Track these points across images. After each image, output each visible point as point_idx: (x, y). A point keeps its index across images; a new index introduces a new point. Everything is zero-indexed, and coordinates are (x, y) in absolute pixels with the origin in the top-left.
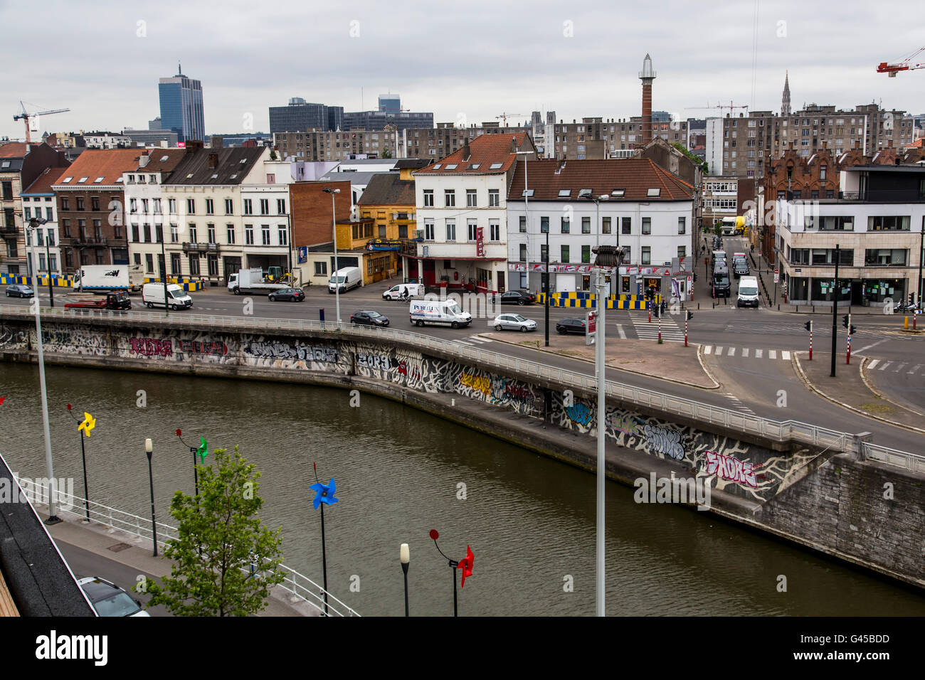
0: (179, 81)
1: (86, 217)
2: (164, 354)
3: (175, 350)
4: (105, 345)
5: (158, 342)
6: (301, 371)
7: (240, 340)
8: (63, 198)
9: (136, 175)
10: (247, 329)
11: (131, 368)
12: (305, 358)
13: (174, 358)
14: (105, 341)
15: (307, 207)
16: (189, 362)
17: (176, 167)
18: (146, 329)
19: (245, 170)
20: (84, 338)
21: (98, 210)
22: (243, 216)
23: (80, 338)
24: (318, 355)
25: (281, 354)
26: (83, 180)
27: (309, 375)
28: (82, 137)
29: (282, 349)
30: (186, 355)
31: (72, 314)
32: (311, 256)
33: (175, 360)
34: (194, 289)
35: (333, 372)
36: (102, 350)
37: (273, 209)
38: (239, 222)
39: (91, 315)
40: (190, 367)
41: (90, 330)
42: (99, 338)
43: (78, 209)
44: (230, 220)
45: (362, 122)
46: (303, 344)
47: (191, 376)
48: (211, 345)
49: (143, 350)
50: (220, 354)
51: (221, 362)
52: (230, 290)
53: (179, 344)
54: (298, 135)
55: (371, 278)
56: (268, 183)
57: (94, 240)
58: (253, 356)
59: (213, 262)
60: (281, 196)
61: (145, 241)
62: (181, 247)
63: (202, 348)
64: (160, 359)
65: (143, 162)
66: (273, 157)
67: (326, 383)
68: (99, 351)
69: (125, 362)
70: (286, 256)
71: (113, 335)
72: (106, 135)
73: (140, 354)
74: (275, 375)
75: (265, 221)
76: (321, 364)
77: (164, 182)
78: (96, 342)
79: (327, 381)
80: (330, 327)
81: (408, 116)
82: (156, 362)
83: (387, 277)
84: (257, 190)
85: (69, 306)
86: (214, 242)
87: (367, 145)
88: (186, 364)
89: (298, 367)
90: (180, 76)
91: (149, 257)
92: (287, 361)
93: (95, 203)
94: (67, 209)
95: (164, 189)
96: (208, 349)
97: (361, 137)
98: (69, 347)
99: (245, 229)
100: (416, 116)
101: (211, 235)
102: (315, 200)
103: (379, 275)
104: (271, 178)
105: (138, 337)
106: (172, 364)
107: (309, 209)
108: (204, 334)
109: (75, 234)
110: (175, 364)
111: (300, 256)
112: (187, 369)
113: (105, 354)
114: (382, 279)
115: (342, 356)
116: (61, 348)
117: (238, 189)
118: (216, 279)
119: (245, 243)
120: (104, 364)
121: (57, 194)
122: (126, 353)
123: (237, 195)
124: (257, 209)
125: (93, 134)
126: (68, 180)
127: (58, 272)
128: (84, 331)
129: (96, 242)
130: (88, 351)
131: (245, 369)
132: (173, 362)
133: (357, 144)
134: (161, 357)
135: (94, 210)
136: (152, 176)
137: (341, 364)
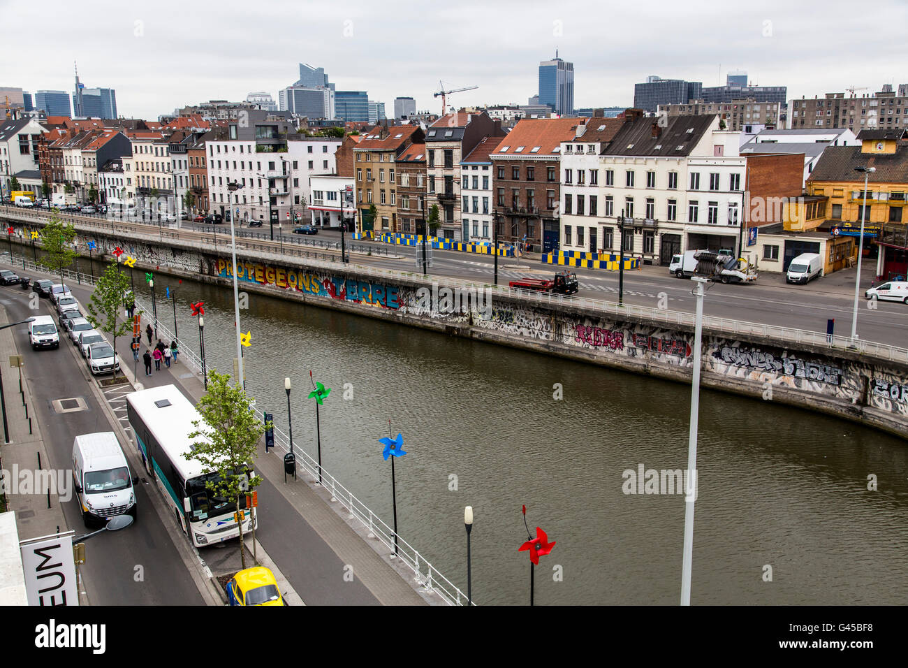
0: (556, 63)
1: (521, 186)
2: (614, 346)
3: (628, 344)
4: (549, 329)
5: (608, 333)
6: (786, 389)
7: (709, 342)
8: (499, 167)
9: (574, 145)
10: (724, 333)
11: (575, 358)
12: (794, 373)
13: (625, 352)
14: (549, 325)
15: (761, 183)
16: (643, 360)
17: (615, 137)
18: (595, 318)
19: (692, 141)
20: (526, 319)
21: (533, 180)
22: (687, 191)
23: (523, 319)
24: (812, 372)
25: (760, 365)
26: (519, 149)
27: (800, 396)
28: (486, 111)
29: (762, 359)
30: (639, 351)
31: (519, 295)
32: (761, 238)
33: (626, 354)
34: (629, 268)
35: (833, 396)
36: (545, 334)
37: (725, 184)
38: (683, 197)
39: (539, 297)
40: (645, 366)
41: (534, 312)
42: (543, 322)
43: (513, 179)
44: (672, 194)
45: (718, 96)
46: (793, 357)
47: (644, 376)
48: (671, 343)
49: (589, 339)
50: (681, 355)
51: (681, 364)
52: (672, 272)
53: (633, 338)
54: (681, 107)
55: (832, 266)
56: (715, 155)
57: (526, 210)
58: (724, 362)
59: (648, 239)
60: (735, 171)
61: (578, 213)
62: (616, 221)
63: (660, 345)
64: (609, 351)
65: (580, 131)
66: (722, 126)
67: (823, 410)
68: (541, 334)
69: (569, 350)
70: (735, 237)
71: (558, 319)
72: (505, 108)
73: (586, 343)
74: (752, 390)
75: (713, 197)
76: (815, 384)
77: (603, 153)
78: (539, 324)
79: (825, 407)
80: (840, 342)
81: (762, 90)
82: (604, 354)
83: (847, 266)
84: (707, 164)
85: (515, 285)
86: (652, 218)
87: (748, 116)
88: (640, 362)
89: (782, 383)
90: (557, 59)
91: (580, 230)
92: (769, 374)
93: (530, 172)
94: (502, 178)
95: (602, 160)
96: (666, 347)
97: (743, 108)
98: (510, 327)
99: (689, 205)
100: (770, 90)
101: (650, 211)
102: (769, 175)
103: (839, 262)
104: (719, 149)
105: (585, 325)
106: (623, 359)
107: (763, 185)
108: (663, 331)
109: (508, 203)
110: (627, 360)
111: (750, 238)
112: (641, 368)
113: (548, 338)
114: (841, 268)
115: (849, 378)
116: (502, 327)
117: (685, 161)
118: (651, 258)
119: (687, 221)
120: (547, 350)
121: (495, 163)
122: (570, 340)
123: (684, 169)
124: (705, 183)
125: (495, 108)
126: (505, 149)
127: (489, 239)
128: (528, 312)
129: (528, 212)
130: (530, 333)
131: (713, 377)
132: (625, 357)
133: (739, 116)
134: (611, 350)
135: (528, 179)
136: (590, 146)
137: (846, 389)
